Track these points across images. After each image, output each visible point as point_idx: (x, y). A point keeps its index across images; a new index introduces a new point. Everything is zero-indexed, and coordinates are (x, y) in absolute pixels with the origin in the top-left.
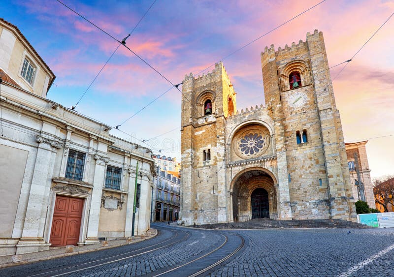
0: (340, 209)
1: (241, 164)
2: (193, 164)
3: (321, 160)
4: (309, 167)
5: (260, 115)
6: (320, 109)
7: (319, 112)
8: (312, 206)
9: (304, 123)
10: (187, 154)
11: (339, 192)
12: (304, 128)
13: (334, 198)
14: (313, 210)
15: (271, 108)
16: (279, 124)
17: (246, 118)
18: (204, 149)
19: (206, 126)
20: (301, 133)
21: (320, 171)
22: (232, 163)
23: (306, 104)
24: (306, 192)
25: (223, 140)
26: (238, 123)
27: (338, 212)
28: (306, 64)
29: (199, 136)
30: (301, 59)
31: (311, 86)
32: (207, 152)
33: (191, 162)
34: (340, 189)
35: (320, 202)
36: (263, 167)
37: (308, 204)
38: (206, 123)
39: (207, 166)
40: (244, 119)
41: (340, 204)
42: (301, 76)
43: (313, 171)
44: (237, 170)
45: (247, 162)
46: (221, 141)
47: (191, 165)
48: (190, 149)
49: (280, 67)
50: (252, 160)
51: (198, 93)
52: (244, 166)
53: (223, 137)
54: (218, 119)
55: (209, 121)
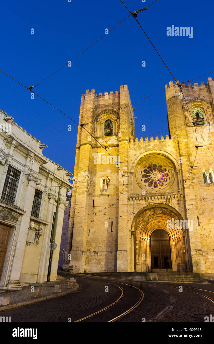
1: (145, 199)
2: (89, 190)
5: (166, 146)
9: (210, 162)
10: (82, 178)
12: (211, 167)
16: (186, 159)
17: (151, 147)
18: (102, 174)
22: (135, 196)
25: (127, 168)
28: (209, 105)
33: (87, 188)
36: (170, 205)
38: (106, 145)
39: (105, 195)
40: (148, 147)
44: (141, 204)
45: (152, 196)
46: (124, 168)
47: (87, 192)
48: (87, 172)
50: (157, 194)
52: (148, 202)
53: (127, 164)
54: (120, 143)
55: (110, 143)
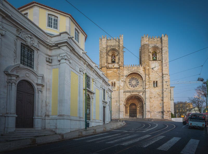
0: (166, 116)
3: (161, 95)
4: (157, 98)
5: (140, 70)
6: (164, 74)
7: (163, 74)
8: (157, 114)
9: (157, 78)
11: (167, 109)
12: (157, 80)
13: (165, 111)
14: (157, 115)
15: (145, 68)
17: (133, 70)
18: (112, 81)
19: (113, 69)
20: (155, 82)
21: (161, 100)
22: (126, 91)
23: (158, 69)
24: (155, 108)
26: (129, 71)
27: (166, 117)
28: (160, 50)
29: (109, 74)
30: (158, 46)
31: (161, 61)
32: (113, 83)
34: (167, 108)
35: (160, 112)
36: (139, 95)
37: (155, 113)
38: (113, 67)
41: (166, 114)
42: (157, 54)
43: (158, 100)
44: (128, 94)
45: (133, 91)
49: (149, 47)
50: (135, 91)
51: (109, 49)
52: (131, 93)
54: (120, 67)
55: (115, 66)
